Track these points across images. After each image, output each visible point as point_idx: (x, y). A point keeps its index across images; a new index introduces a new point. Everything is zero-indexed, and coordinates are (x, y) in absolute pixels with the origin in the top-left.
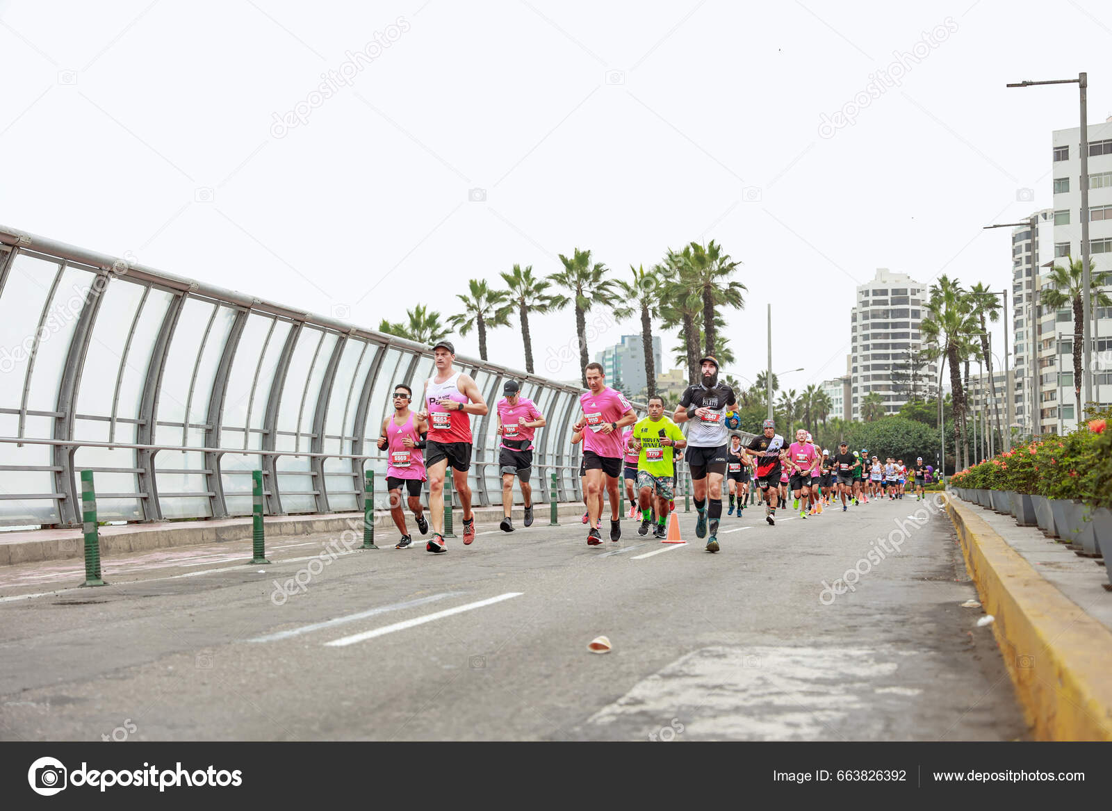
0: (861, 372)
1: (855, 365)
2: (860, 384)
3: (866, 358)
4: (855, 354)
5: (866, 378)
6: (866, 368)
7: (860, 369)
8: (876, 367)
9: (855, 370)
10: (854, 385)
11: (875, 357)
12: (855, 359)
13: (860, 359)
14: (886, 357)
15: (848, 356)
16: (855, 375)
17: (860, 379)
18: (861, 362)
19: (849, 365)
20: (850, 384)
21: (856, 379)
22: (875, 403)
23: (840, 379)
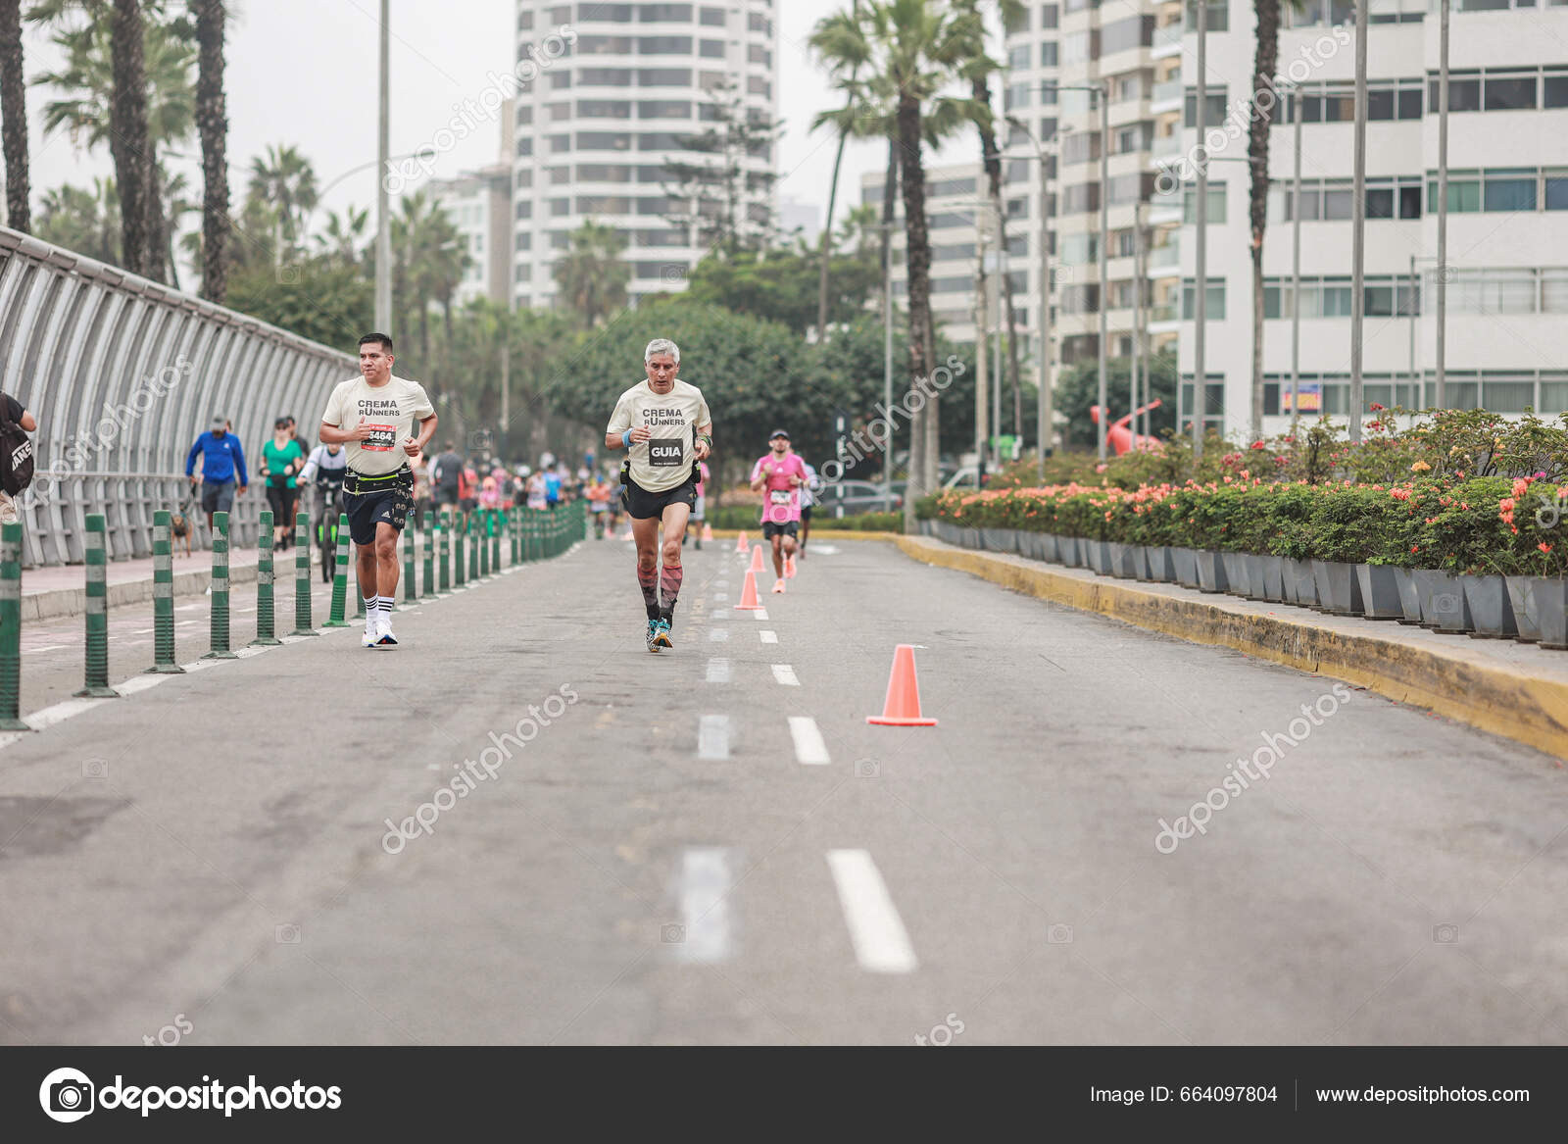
0: (544, 156)
1: (525, 131)
2: (539, 192)
3: (559, 111)
4: (526, 100)
5: (559, 175)
6: (561, 143)
7: (541, 147)
8: (589, 141)
9: (525, 147)
10: (521, 195)
11: (587, 108)
12: (525, 116)
13: (540, 115)
14: (621, 109)
15: (506, 105)
16: (525, 163)
17: (541, 178)
18: (543, 126)
19: (505, 134)
20: (508, 192)
21: (526, 178)
22: (599, 253)
23: (481, 176)
